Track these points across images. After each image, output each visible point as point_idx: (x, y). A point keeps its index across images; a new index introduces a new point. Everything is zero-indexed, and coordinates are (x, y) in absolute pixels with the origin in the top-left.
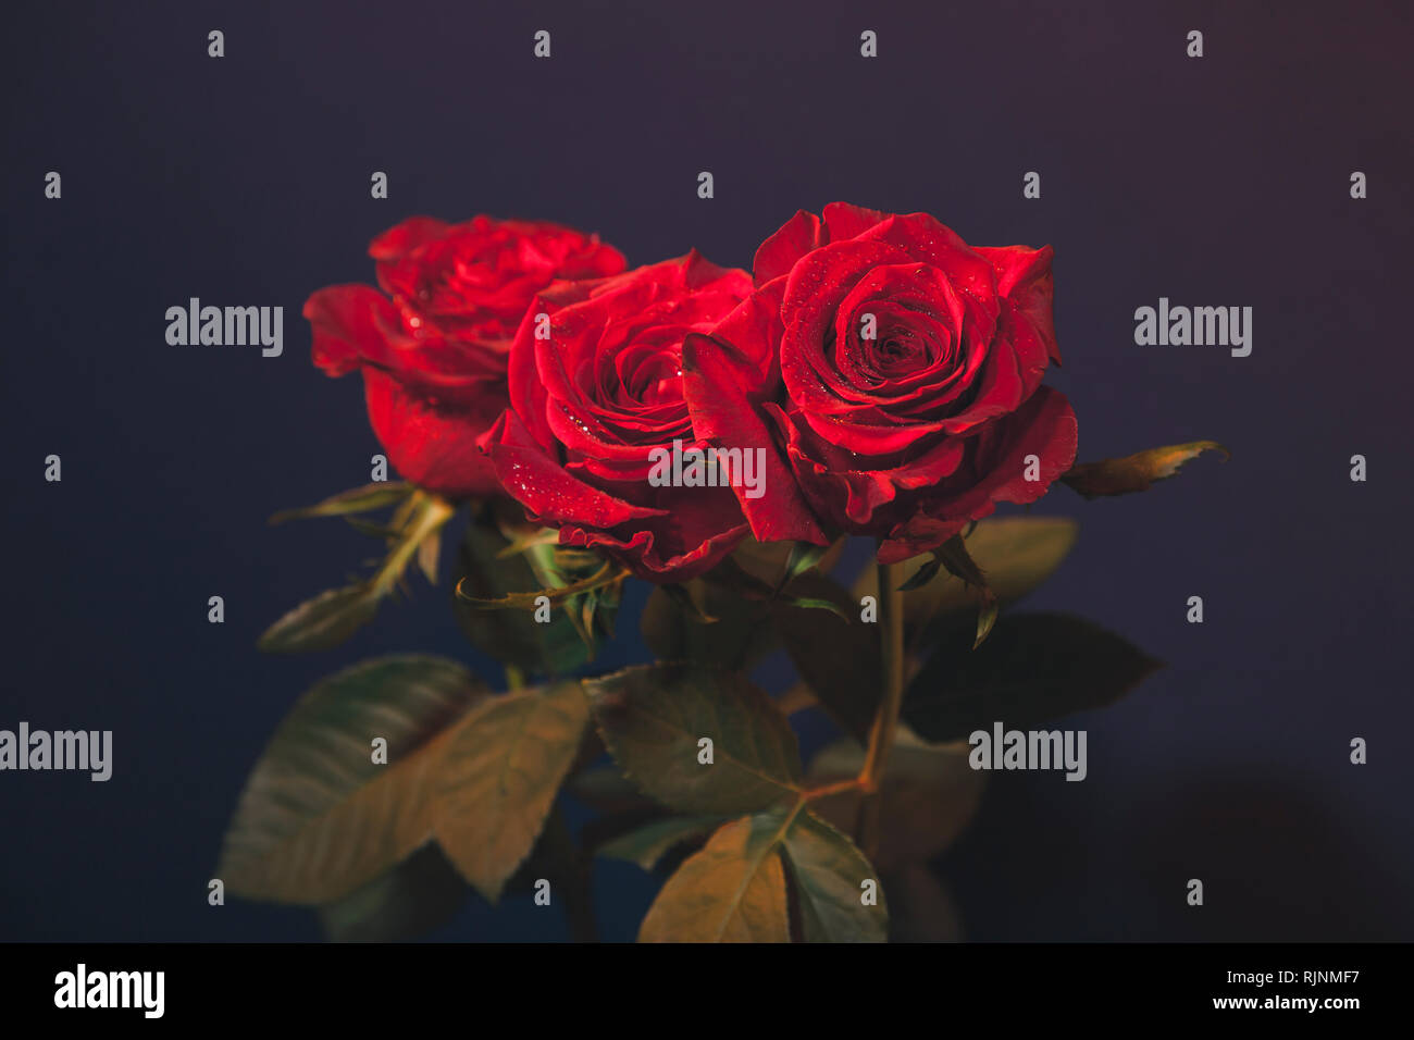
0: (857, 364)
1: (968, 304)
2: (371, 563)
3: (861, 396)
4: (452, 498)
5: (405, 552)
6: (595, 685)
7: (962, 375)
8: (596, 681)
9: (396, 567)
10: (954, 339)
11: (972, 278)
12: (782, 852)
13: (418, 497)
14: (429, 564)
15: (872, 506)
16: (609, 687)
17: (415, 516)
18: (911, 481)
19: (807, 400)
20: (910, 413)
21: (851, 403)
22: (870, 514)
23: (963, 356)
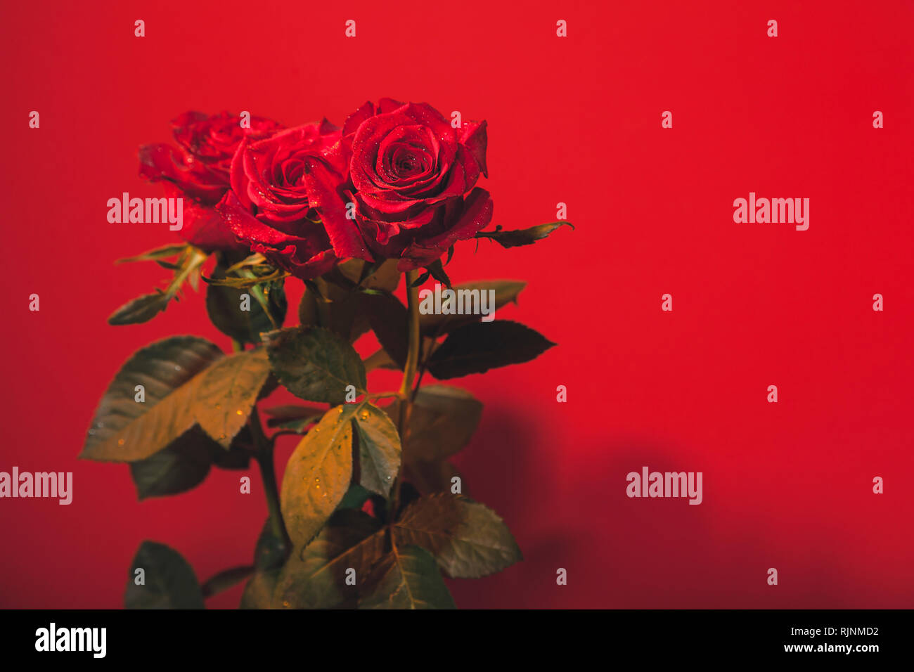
0: (387, 172)
1: (441, 144)
2: (165, 281)
3: (387, 186)
4: (207, 250)
5: (183, 276)
6: (265, 336)
7: (436, 178)
8: (267, 334)
9: (178, 284)
10: (434, 161)
11: (446, 134)
12: (354, 422)
13: (189, 250)
14: (195, 283)
15: (390, 236)
16: (273, 338)
17: (189, 258)
18: (409, 226)
19: (361, 186)
20: (410, 194)
21: (382, 189)
22: (388, 241)
23: (439, 170)
